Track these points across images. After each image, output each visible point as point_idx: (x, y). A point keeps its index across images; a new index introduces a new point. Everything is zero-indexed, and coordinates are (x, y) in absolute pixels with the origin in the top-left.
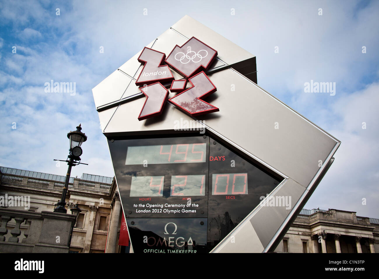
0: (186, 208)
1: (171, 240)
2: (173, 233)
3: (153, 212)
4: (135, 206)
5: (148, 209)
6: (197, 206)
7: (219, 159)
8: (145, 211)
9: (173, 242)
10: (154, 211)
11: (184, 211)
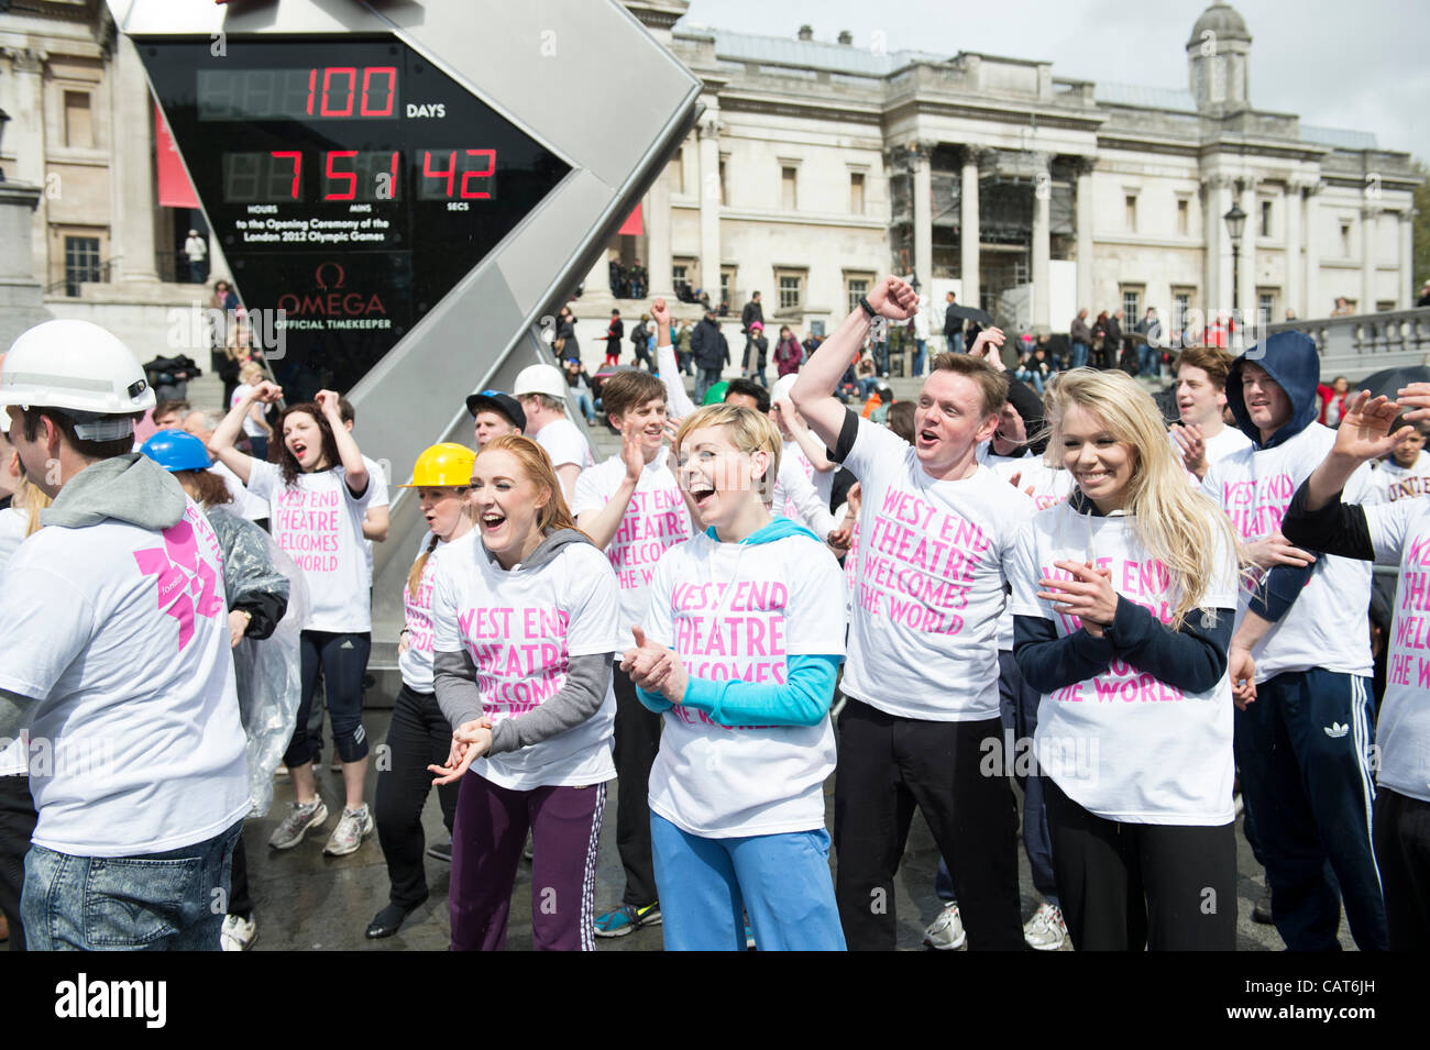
0: (361, 230)
1: (334, 300)
2: (337, 286)
3: (285, 239)
4: (241, 225)
5: (272, 232)
6: (385, 224)
7: (429, 112)
8: (266, 237)
9: (338, 304)
10: (288, 237)
11: (356, 237)
